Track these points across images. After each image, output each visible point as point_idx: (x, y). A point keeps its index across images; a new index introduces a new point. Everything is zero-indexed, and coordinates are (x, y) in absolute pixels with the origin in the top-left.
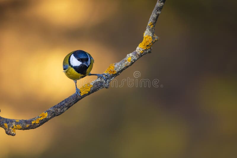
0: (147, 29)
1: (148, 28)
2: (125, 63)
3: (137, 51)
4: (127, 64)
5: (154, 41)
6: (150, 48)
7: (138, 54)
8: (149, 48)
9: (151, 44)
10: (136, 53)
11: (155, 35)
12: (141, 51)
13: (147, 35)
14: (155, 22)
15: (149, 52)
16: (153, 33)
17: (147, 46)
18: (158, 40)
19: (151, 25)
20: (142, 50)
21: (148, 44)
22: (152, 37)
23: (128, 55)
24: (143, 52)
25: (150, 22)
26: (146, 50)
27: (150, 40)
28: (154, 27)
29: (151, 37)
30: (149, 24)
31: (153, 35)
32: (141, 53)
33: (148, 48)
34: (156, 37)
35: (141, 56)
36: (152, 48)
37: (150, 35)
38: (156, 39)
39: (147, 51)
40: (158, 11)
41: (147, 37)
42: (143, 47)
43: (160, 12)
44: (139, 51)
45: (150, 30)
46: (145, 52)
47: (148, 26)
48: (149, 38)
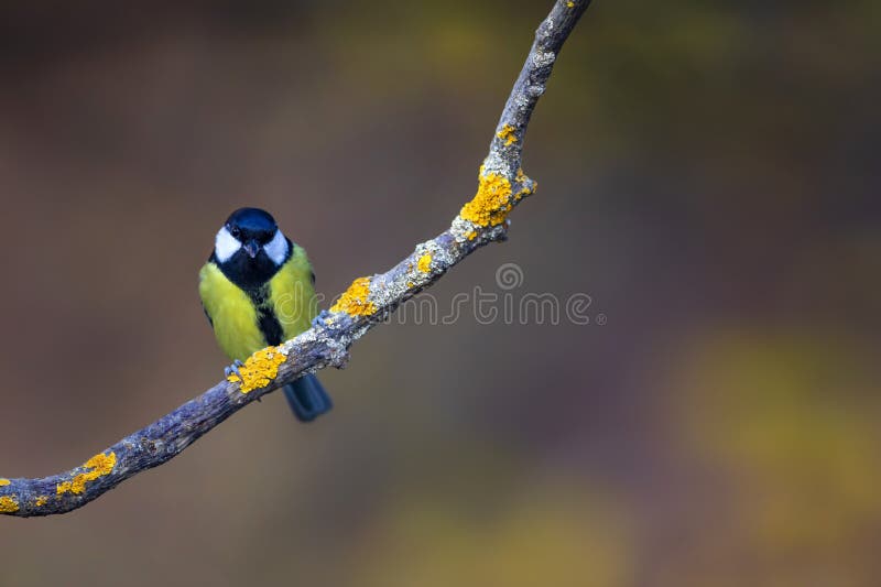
0: (492, 152)
1: (496, 148)
2: (410, 275)
3: (452, 231)
4: (414, 280)
5: (518, 196)
6: (504, 224)
7: (459, 244)
8: (499, 221)
9: (505, 205)
10: (451, 240)
11: (521, 172)
12: (469, 234)
13: (494, 174)
14: (521, 126)
15: (500, 238)
16: (515, 168)
17: (493, 213)
18: (531, 194)
19: (507, 136)
20: (471, 229)
21: (495, 207)
22: (512, 181)
23: (419, 246)
24: (475, 235)
25: (505, 125)
26: (487, 229)
27: (504, 191)
28: (518, 143)
29: (506, 181)
30: (499, 133)
31: (515, 174)
32: (468, 240)
33: (493, 223)
34: (527, 184)
35: (470, 251)
36: (509, 222)
37: (504, 173)
38: (526, 190)
39: (493, 234)
40: (532, 83)
41: (490, 179)
42: (476, 218)
43: (539, 89)
44: (461, 231)
45: (503, 155)
46: (484, 236)
47: (498, 140)
48: (499, 184)
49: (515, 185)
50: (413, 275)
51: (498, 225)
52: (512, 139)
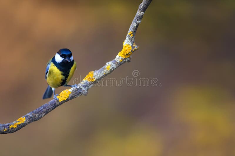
0: (127, 38)
1: (128, 37)
3: (116, 59)
4: (106, 72)
5: (133, 50)
7: (117, 63)
8: (128, 57)
9: (130, 53)
10: (115, 61)
11: (134, 44)
12: (120, 60)
13: (127, 44)
14: (135, 31)
15: (129, 61)
16: (133, 43)
17: (127, 55)
18: (137, 49)
19: (131, 34)
20: (121, 59)
21: (127, 53)
23: (107, 63)
24: (122, 60)
25: (130, 31)
26: (125, 59)
27: (130, 49)
28: (134, 36)
29: (130, 46)
30: (129, 33)
31: (133, 44)
32: (120, 62)
33: (127, 57)
34: (136, 47)
35: (121, 65)
36: (131, 57)
37: (130, 44)
38: (136, 48)
39: (127, 60)
40: (138, 20)
41: (126, 46)
42: (122, 56)
43: (139, 22)
44: (118, 59)
45: (130, 39)
46: (124, 61)
47: (128, 35)
48: (128, 47)
49: (133, 47)
50: (105, 71)
51: (128, 58)
52: (132, 35)
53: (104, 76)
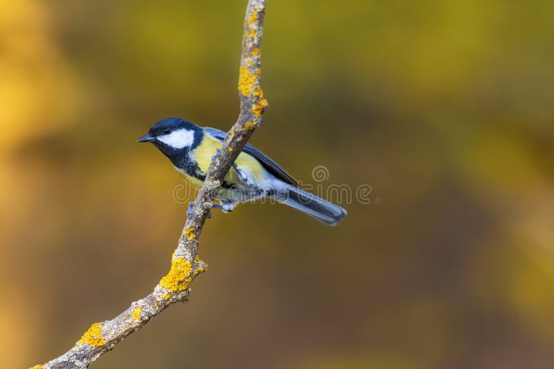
0: (180, 245)
1: (182, 241)
2: (127, 321)
3: (154, 294)
4: (130, 324)
5: (196, 272)
6: (187, 290)
7: (158, 302)
8: (184, 288)
9: (188, 278)
10: (153, 299)
11: (197, 258)
12: (165, 295)
13: (181, 258)
14: (199, 228)
15: (184, 299)
16: (194, 255)
17: (180, 282)
18: (204, 271)
19: (189, 234)
20: (166, 292)
21: (181, 279)
22: (192, 263)
23: (134, 303)
24: (168, 296)
25: (188, 227)
26: (176, 293)
27: (188, 269)
28: (197, 238)
29: (188, 262)
30: (184, 232)
31: (194, 259)
32: (164, 300)
33: (180, 289)
34: (201, 266)
35: (165, 307)
36: (190, 290)
37: (187, 257)
38: (201, 268)
39: (180, 296)
40: (206, 200)
41: (179, 261)
42: (169, 286)
43: (210, 204)
44: (160, 294)
45: (186, 246)
46: (174, 297)
47: (184, 236)
48: (185, 264)
49: (193, 265)
50: (129, 321)
51: (182, 291)
52: (193, 236)
53: (126, 334)
